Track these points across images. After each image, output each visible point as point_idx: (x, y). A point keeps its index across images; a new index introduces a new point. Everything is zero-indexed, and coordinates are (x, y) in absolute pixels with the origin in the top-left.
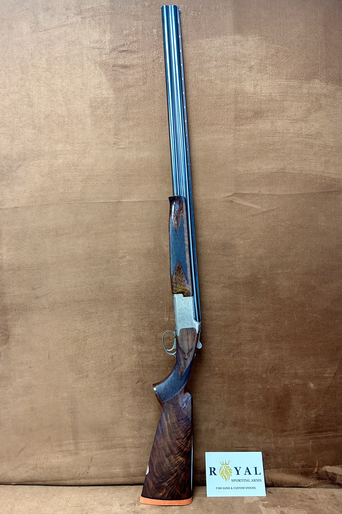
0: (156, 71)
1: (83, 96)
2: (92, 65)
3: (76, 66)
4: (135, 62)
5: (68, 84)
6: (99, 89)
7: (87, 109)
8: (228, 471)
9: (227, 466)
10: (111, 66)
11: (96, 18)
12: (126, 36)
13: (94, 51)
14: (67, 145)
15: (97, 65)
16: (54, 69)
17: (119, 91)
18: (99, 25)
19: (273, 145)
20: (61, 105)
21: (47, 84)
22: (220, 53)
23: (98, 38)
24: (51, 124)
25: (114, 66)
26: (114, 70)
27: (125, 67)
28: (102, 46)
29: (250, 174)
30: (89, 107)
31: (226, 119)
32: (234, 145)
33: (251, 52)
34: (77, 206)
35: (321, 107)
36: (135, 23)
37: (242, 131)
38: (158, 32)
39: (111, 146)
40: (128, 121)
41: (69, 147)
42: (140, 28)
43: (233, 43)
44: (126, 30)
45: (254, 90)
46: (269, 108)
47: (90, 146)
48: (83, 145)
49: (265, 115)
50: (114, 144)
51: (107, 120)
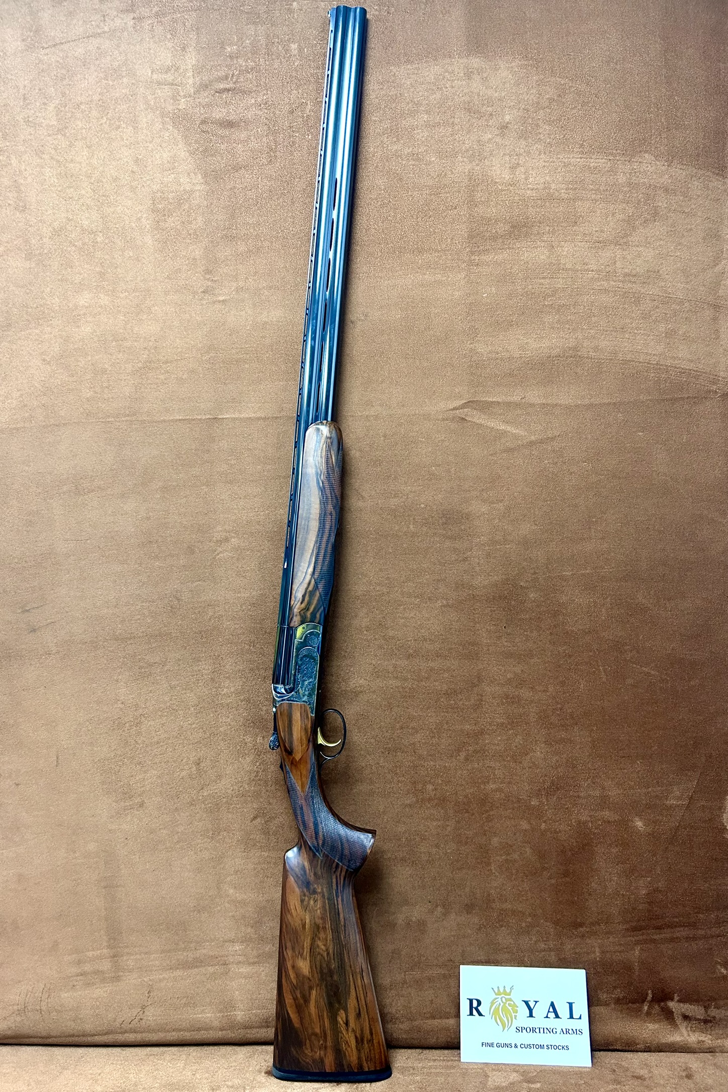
0: (297, 135)
1: (137, 187)
2: (156, 120)
3: (122, 123)
4: (250, 115)
5: (103, 161)
6: (172, 173)
7: (145, 216)
8: (510, 1008)
9: (506, 997)
10: (198, 123)
11: (166, 19)
12: (231, 57)
13: (160, 89)
14: (102, 296)
15: (168, 119)
16: (74, 129)
17: (216, 178)
18: (171, 34)
19: (552, 296)
20: (89, 207)
21: (58, 161)
22: (438, 95)
23: (169, 63)
24: (65, 248)
25: (204, 122)
26: (204, 132)
27: (230, 124)
28: (179, 79)
29: (502, 359)
30: (150, 213)
31: (449, 240)
32: (467, 295)
33: (503, 94)
34: (122, 428)
35: (656, 214)
36: (251, 30)
37: (486, 265)
38: (300, 50)
39: (196, 297)
40: (236, 243)
41: (104, 300)
42: (263, 41)
43: (465, 74)
44: (230, 45)
45: (512, 176)
46: (543, 215)
47: (152, 296)
48: (137, 294)
49: (535, 230)
50: (204, 292)
51: (189, 241)
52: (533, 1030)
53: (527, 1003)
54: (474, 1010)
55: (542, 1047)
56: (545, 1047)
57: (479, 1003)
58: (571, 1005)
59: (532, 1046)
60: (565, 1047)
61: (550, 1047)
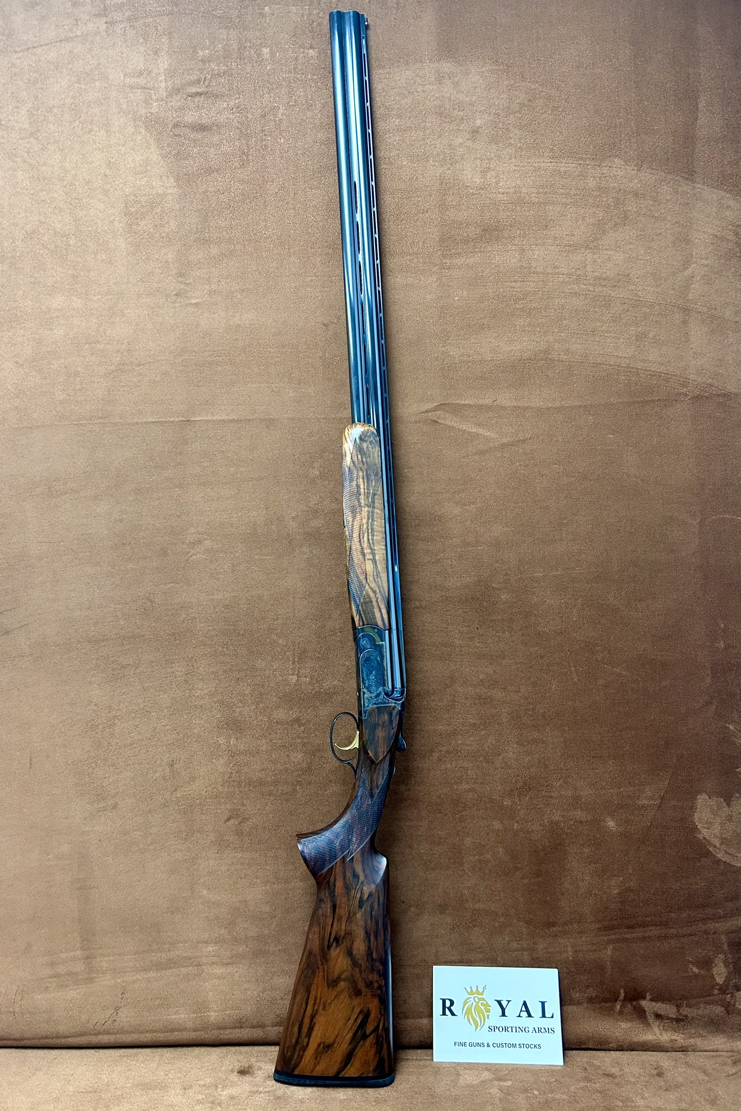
0: (269, 138)
1: (109, 190)
2: (129, 123)
3: (94, 126)
4: (222, 119)
5: (76, 164)
6: (145, 177)
7: (117, 219)
8: (483, 1008)
9: (479, 996)
10: (170, 126)
11: (139, 23)
12: (203, 62)
13: (132, 92)
14: (74, 298)
15: (140, 123)
16: (47, 133)
17: (189, 181)
18: (144, 38)
19: (524, 299)
20: (61, 210)
21: (30, 164)
22: (409, 100)
23: (141, 66)
24: (38, 251)
25: (176, 126)
26: (176, 135)
27: (203, 128)
28: (152, 83)
29: (473, 362)
30: (123, 216)
31: (422, 245)
32: (438, 298)
33: (474, 99)
34: (95, 431)
35: (626, 218)
36: (223, 34)
37: (458, 268)
38: (272, 54)
39: (169, 300)
40: (209, 246)
41: (77, 303)
42: (235, 46)
43: (436, 78)
44: (202, 49)
45: (483, 180)
46: (514, 219)
47: (125, 299)
48: (110, 297)
49: (506, 234)
50: (177, 295)
51: (162, 244)
52: (506, 1029)
53: (499, 1002)
54: (447, 1009)
55: (514, 1046)
56: (518, 1046)
57: (452, 1003)
58: (543, 1003)
59: (504, 1045)
60: (537, 1046)
61: (522, 1045)
